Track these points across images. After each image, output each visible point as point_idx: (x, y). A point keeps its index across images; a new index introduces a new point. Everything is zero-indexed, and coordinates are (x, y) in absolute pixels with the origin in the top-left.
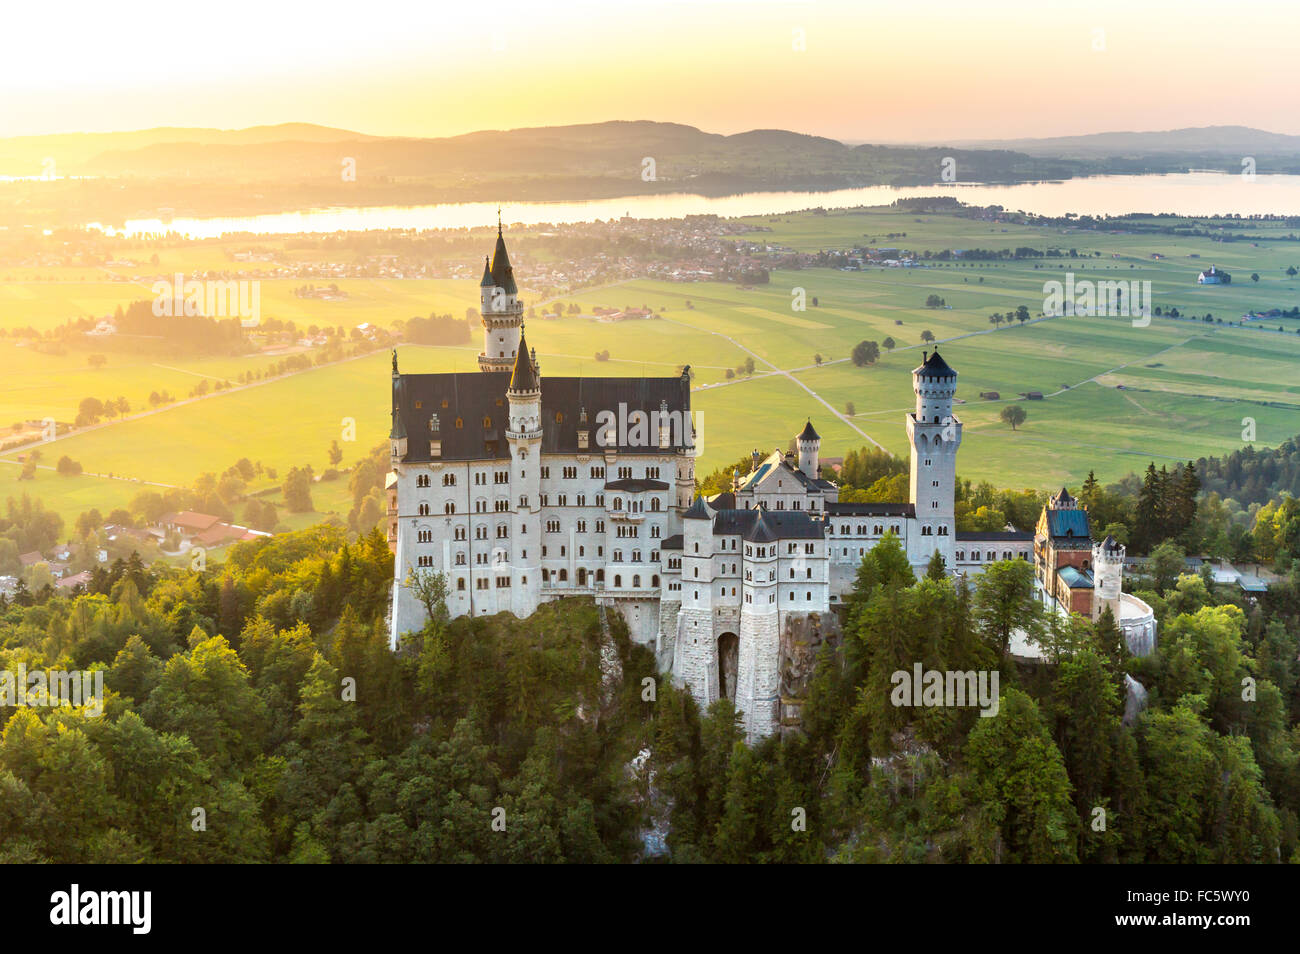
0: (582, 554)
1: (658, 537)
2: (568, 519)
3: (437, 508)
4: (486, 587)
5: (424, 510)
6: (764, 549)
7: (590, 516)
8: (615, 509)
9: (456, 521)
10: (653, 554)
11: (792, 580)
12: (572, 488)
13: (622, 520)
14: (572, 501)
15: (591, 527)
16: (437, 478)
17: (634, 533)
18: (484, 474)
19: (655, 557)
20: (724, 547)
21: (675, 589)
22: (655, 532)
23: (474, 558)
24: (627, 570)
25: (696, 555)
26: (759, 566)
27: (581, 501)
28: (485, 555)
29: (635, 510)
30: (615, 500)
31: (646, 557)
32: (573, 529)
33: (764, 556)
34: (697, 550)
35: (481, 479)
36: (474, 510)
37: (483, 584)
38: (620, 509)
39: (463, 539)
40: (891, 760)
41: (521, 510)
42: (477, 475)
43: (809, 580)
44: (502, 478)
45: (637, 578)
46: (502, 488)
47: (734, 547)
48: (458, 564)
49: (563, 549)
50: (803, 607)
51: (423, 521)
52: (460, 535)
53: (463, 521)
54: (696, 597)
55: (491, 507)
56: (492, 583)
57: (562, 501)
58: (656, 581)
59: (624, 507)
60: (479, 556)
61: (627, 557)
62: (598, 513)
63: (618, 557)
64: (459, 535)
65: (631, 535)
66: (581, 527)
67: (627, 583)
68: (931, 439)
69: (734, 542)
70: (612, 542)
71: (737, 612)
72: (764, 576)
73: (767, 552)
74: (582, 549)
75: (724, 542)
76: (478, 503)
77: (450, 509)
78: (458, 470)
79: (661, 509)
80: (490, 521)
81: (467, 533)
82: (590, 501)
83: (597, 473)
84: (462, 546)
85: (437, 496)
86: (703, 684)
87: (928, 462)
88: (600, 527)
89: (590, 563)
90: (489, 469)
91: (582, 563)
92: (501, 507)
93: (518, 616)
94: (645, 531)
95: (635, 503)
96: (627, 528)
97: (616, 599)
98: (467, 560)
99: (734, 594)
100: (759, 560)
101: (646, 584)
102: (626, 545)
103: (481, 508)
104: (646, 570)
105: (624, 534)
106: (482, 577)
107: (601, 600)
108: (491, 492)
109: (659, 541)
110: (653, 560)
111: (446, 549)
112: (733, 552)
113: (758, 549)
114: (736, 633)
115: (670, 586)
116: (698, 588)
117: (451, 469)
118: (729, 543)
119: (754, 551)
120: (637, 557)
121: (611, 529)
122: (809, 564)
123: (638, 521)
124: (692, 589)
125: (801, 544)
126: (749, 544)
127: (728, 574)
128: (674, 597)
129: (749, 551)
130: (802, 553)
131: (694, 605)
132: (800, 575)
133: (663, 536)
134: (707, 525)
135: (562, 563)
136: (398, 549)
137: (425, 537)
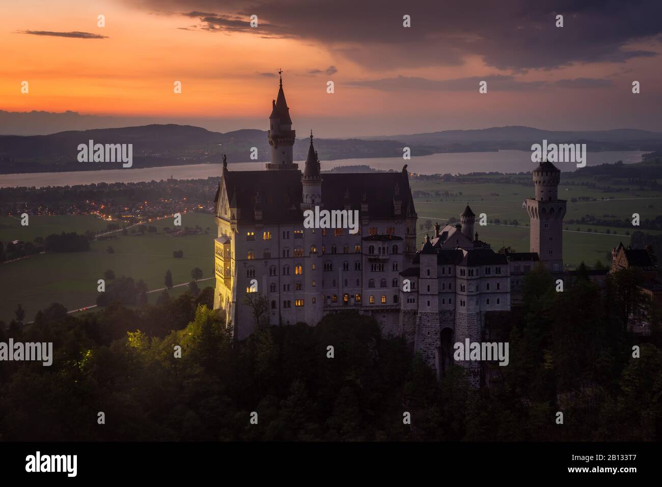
0: (346, 285)
1: (397, 270)
2: (337, 262)
3: (259, 254)
4: (289, 306)
5: (251, 256)
6: (473, 270)
7: (352, 260)
8: (370, 253)
9: (271, 263)
10: (394, 281)
11: (488, 291)
12: (340, 242)
13: (374, 260)
14: (340, 251)
15: (352, 266)
16: (259, 235)
17: (382, 268)
18: (288, 232)
19: (395, 284)
20: (443, 273)
21: (411, 302)
22: (395, 267)
23: (282, 287)
24: (377, 293)
25: (428, 277)
26: (470, 282)
27: (346, 250)
28: (288, 285)
29: (384, 253)
30: (370, 247)
31: (389, 283)
32: (341, 269)
33: (472, 275)
34: (429, 274)
35: (286, 235)
36: (282, 256)
37: (287, 304)
38: (373, 253)
39: (275, 275)
40: (573, 393)
41: (312, 255)
42: (284, 232)
43: (498, 291)
44: (298, 235)
45: (384, 297)
46: (299, 241)
47: (450, 273)
48: (271, 291)
49: (334, 281)
50: (495, 308)
51: (250, 263)
52: (273, 272)
53: (275, 263)
54: (429, 305)
55: (292, 254)
56: (293, 304)
57: (334, 250)
58: (396, 299)
59: (376, 252)
60: (285, 286)
61: (377, 284)
62: (357, 258)
63: (371, 285)
65: (380, 269)
66: (346, 267)
67: (378, 302)
68: (548, 211)
69: (450, 268)
70: (367, 276)
71: (453, 313)
72: (473, 288)
73: (474, 273)
74: (346, 281)
75: (444, 269)
76: (284, 251)
77: (267, 255)
78: (272, 229)
79: (398, 252)
80: (292, 263)
81: (277, 271)
84: (274, 279)
85: (258, 246)
86: (435, 361)
87: (546, 225)
88: (358, 267)
89: (352, 291)
90: (292, 229)
91: (346, 290)
92: (299, 253)
93: (310, 325)
94: (388, 267)
95: (384, 248)
96: (378, 265)
97: (372, 311)
98: (277, 289)
99: (450, 303)
100: (469, 278)
101: (389, 302)
102: (377, 276)
103: (286, 254)
104: (390, 292)
105: (375, 269)
106: (287, 300)
107: (363, 312)
108: (292, 244)
109: (398, 273)
110: (393, 286)
111: (265, 281)
112: (450, 275)
113: (469, 270)
114: (452, 328)
115: (408, 300)
116: (430, 298)
117: (268, 228)
118: (447, 269)
119: (466, 272)
120: (383, 284)
121: (366, 267)
122: (498, 281)
123: (385, 261)
124: (426, 299)
125: (493, 268)
126: (463, 268)
127: (447, 290)
128: (411, 307)
129: (463, 273)
130: (493, 274)
131: (428, 309)
132: (493, 288)
133: (400, 269)
134: (435, 257)
135: (334, 291)
136: (234, 282)
137: (250, 273)
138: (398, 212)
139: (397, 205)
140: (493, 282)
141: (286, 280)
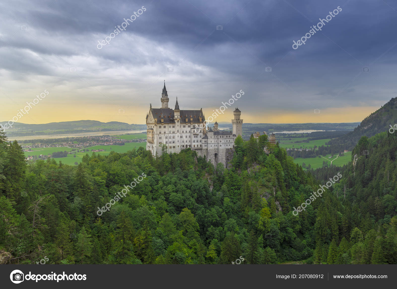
2: (184, 135)
3: (163, 132)
4: (171, 148)
5: (160, 133)
7: (188, 135)
9: (166, 135)
12: (185, 130)
13: (195, 134)
14: (185, 132)
15: (188, 137)
16: (162, 126)
17: (197, 137)
19: (201, 141)
22: (201, 136)
24: (196, 144)
25: (211, 138)
26: (222, 140)
27: (186, 132)
28: (171, 142)
30: (194, 131)
31: (199, 141)
35: (170, 127)
36: (169, 133)
37: (171, 147)
41: (178, 133)
43: (230, 142)
44: (174, 127)
45: (198, 145)
46: (174, 129)
48: (166, 143)
49: (183, 141)
50: (229, 147)
51: (160, 135)
53: (167, 135)
55: (172, 133)
56: (172, 147)
57: (183, 132)
58: (201, 145)
61: (196, 141)
62: (190, 134)
63: (194, 142)
64: (166, 138)
66: (186, 137)
67: (196, 146)
68: (238, 122)
70: (193, 139)
71: (218, 149)
74: (187, 141)
77: (165, 133)
78: (166, 125)
79: (201, 132)
80: (172, 135)
81: (168, 138)
82: (188, 132)
83: (189, 126)
84: (167, 140)
85: (163, 130)
87: (238, 127)
89: (188, 144)
90: (172, 125)
91: (186, 144)
92: (174, 132)
93: (177, 153)
94: (199, 136)
95: (198, 131)
97: (194, 149)
98: (168, 143)
99: (217, 146)
101: (199, 146)
102: (196, 139)
105: (195, 137)
108: (172, 130)
111: (164, 141)
114: (217, 153)
115: (205, 146)
116: (212, 145)
117: (165, 125)
118: (216, 137)
119: (222, 137)
120: (197, 141)
121: (193, 136)
122: (230, 139)
123: (198, 135)
124: (211, 145)
125: (228, 136)
126: (221, 136)
127: (216, 142)
128: (206, 148)
129: (221, 137)
130: (228, 137)
131: (211, 148)
132: (228, 142)
133: (202, 137)
134: (213, 133)
135: (183, 144)
136: (155, 141)
137: (160, 138)
138: (201, 121)
139: (201, 119)
140: (228, 140)
141: (170, 140)
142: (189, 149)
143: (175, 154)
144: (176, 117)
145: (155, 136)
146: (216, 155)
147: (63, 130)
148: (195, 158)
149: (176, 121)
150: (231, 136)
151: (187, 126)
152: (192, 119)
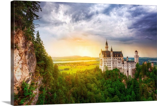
2: (114, 62)
12: (115, 60)
24: (119, 66)
30: (118, 60)
37: (109, 68)
41: (112, 61)
50: (133, 68)
64: (107, 63)
68: (137, 57)
71: (128, 69)
78: (107, 58)
80: (109, 62)
83: (116, 59)
85: (106, 60)
87: (137, 59)
88: (117, 63)
89: (116, 66)
90: (109, 58)
94: (120, 63)
95: (120, 61)
98: (108, 66)
102: (119, 64)
103: (109, 61)
104: (121, 66)
118: (127, 63)
126: (130, 63)
127: (128, 66)
128: (123, 68)
131: (126, 68)
133: (122, 63)
134: (126, 61)
135: (114, 66)
136: (103, 64)
137: (105, 63)
139: (121, 55)
140: (133, 65)
141: (109, 64)
142: (116, 69)
143: (111, 70)
144: (111, 54)
145: (103, 63)
146: (128, 71)
147: (68, 60)
148: (119, 73)
149: (111, 56)
150: (134, 63)
151: (115, 58)
152: (117, 55)
